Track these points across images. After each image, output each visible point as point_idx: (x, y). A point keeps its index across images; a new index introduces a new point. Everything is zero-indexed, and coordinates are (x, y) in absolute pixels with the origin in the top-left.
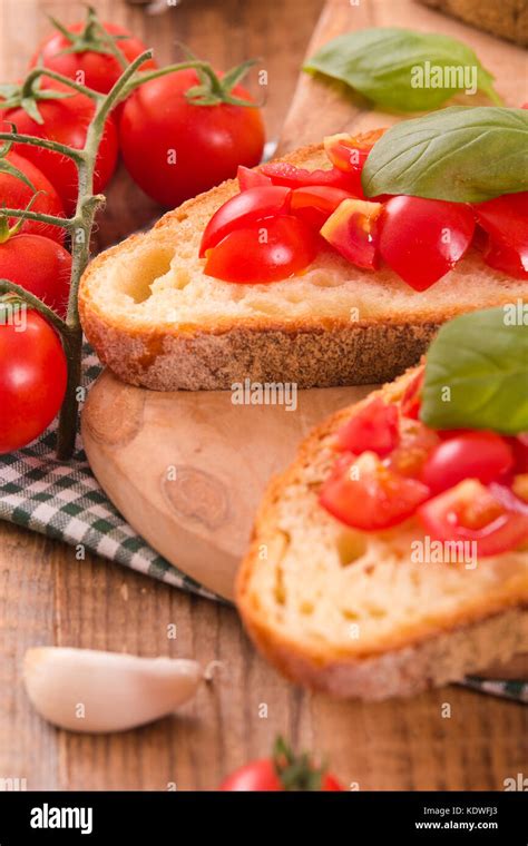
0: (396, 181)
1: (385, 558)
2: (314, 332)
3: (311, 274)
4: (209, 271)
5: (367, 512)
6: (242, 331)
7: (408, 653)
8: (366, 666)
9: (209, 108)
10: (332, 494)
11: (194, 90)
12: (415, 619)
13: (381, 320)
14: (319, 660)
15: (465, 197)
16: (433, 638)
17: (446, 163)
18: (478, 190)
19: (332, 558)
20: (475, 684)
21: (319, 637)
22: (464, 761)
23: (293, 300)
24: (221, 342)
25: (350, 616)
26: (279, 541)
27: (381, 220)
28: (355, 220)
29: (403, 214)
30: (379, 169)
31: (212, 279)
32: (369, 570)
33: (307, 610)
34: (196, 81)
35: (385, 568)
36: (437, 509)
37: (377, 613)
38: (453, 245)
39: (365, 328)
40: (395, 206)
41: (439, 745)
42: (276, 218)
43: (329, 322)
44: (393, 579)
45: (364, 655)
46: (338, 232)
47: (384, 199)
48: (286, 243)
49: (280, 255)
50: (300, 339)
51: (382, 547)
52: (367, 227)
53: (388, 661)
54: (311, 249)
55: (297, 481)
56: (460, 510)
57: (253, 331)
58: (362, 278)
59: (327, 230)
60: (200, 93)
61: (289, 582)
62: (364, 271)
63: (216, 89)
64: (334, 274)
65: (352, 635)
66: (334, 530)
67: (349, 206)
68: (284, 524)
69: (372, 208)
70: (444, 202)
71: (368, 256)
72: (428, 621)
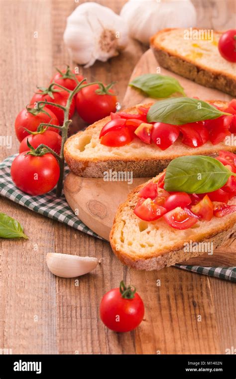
0: (157, 118)
1: (153, 229)
2: (133, 162)
3: (132, 144)
4: (102, 143)
5: (148, 215)
6: (111, 161)
7: (160, 257)
8: (147, 261)
9: (102, 96)
10: (138, 210)
11: (98, 90)
12: (161, 248)
13: (152, 159)
14: (133, 259)
15: (177, 123)
16: (167, 253)
17: (172, 113)
18: (181, 121)
19: (137, 229)
20: (178, 266)
21: (134, 252)
22: (175, 289)
23: (126, 152)
24: (105, 164)
25: (143, 246)
26: (122, 223)
27: (152, 130)
28: (145, 129)
29: (159, 128)
30: (152, 114)
31: (102, 145)
32: (148, 233)
33: (130, 244)
34: (98, 88)
35: (153, 232)
36: (169, 215)
37: (151, 246)
38: (173, 138)
39: (147, 161)
40: (157, 125)
41: (167, 284)
42: (122, 128)
43: (137, 159)
44: (155, 236)
45: (147, 258)
46: (140, 133)
47: (153, 123)
48: (124, 135)
49: (122, 139)
50: (128, 163)
51: (152, 225)
52: (148, 131)
53: (154, 259)
54: (132, 137)
55: (127, 206)
56: (176, 215)
57: (115, 161)
58: (146, 146)
59: (137, 132)
60: (99, 91)
61: (125, 235)
62: (147, 144)
63: (104, 90)
64: (139, 145)
65: (144, 252)
66: (138, 220)
67: (143, 125)
68: (123, 218)
69: (149, 126)
70: (170, 125)
71: (148, 140)
72: (165, 248)
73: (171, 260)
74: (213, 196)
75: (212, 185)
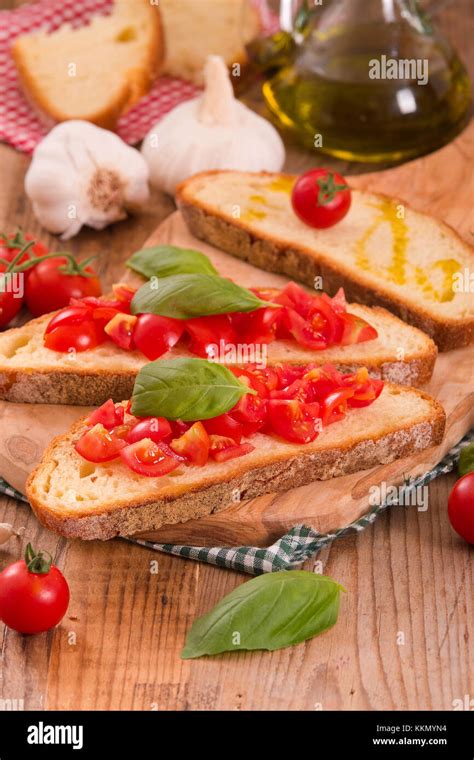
0: (145, 306)
1: (103, 475)
2: (93, 376)
3: (98, 350)
4: (47, 345)
5: (96, 453)
6: (57, 373)
7: (104, 516)
8: (83, 521)
9: (70, 277)
10: (81, 445)
11: (63, 267)
12: (113, 501)
13: (128, 373)
14: (59, 516)
15: (179, 316)
16: (118, 510)
17: (171, 298)
18: (185, 312)
19: (77, 474)
20: (149, 545)
21: (63, 507)
23: (87, 361)
24: (45, 378)
25: (80, 499)
26: (52, 464)
27: (135, 326)
28: (122, 325)
29: (147, 323)
30: (138, 302)
31: (47, 350)
32: (93, 480)
33: (60, 495)
34: (65, 262)
35: (102, 479)
36: (129, 450)
37: (93, 498)
38: (172, 341)
39: (119, 375)
40: (143, 320)
41: (126, 571)
42: (83, 320)
43: (101, 371)
44: (105, 485)
45: (82, 516)
46: (113, 330)
47: (139, 316)
48: (86, 333)
49: (84, 341)
50: (86, 378)
51: (103, 470)
52: (128, 328)
53: (93, 518)
54: (101, 339)
55: (68, 440)
56: (140, 453)
57: (63, 373)
58: (125, 354)
59: (108, 329)
60: (67, 269)
61: (52, 482)
62: (126, 350)
63: (75, 268)
64: (111, 352)
65: (79, 507)
66: (81, 461)
67: (120, 317)
68: (56, 458)
69: (130, 319)
70: (168, 318)
71: (128, 341)
72: (117, 502)
73: (126, 524)
74: (212, 426)
75: (211, 407)
